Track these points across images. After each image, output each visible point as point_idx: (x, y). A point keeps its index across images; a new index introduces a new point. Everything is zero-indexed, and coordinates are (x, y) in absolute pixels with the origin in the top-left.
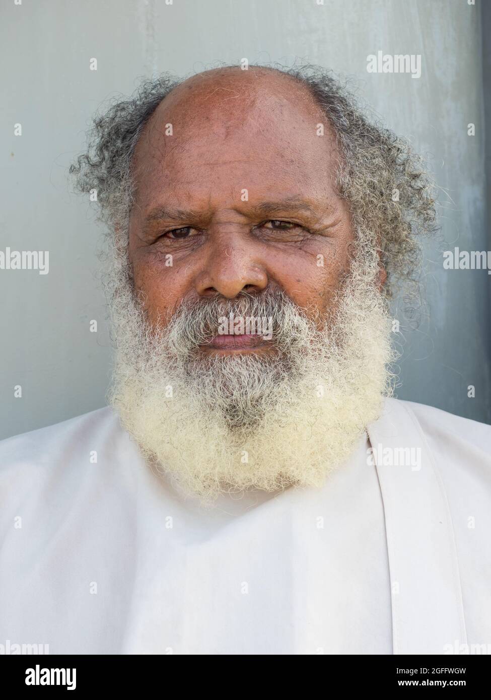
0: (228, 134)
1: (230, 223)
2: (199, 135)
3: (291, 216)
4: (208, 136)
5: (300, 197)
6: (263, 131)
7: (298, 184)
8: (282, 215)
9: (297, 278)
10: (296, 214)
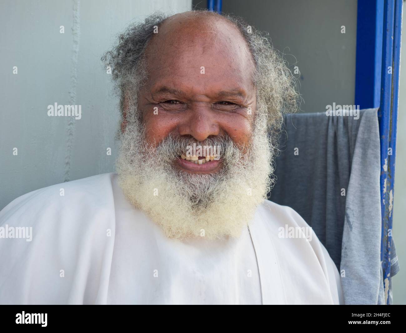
0: (204, 51)
1: (202, 101)
2: (188, 50)
3: (234, 99)
4: (193, 51)
5: (238, 89)
6: (222, 51)
7: (238, 82)
8: (229, 99)
9: (235, 129)
10: (236, 98)
